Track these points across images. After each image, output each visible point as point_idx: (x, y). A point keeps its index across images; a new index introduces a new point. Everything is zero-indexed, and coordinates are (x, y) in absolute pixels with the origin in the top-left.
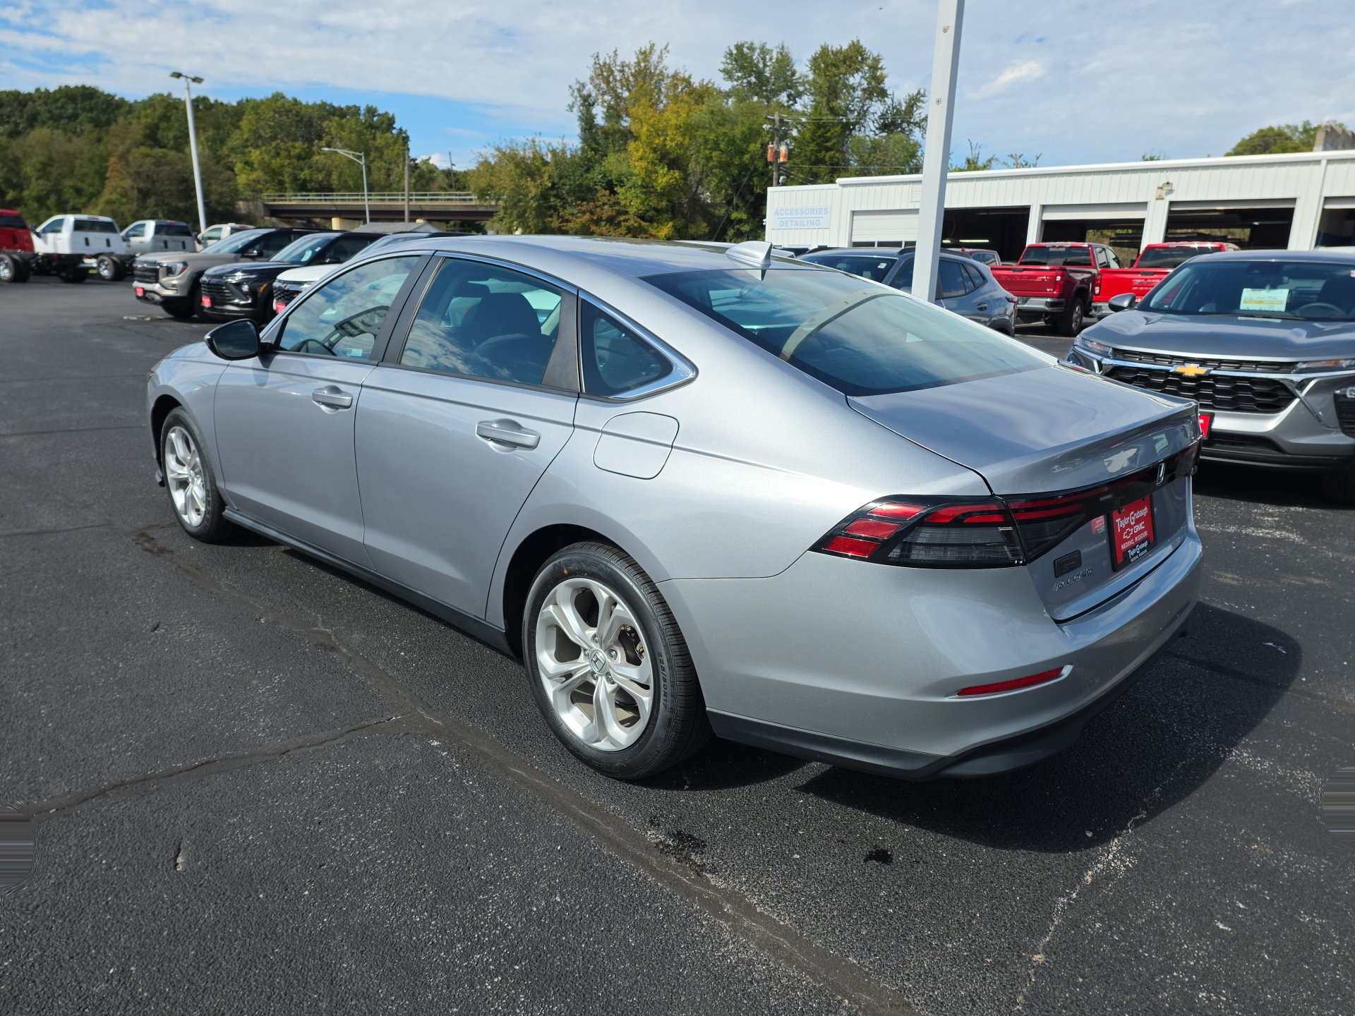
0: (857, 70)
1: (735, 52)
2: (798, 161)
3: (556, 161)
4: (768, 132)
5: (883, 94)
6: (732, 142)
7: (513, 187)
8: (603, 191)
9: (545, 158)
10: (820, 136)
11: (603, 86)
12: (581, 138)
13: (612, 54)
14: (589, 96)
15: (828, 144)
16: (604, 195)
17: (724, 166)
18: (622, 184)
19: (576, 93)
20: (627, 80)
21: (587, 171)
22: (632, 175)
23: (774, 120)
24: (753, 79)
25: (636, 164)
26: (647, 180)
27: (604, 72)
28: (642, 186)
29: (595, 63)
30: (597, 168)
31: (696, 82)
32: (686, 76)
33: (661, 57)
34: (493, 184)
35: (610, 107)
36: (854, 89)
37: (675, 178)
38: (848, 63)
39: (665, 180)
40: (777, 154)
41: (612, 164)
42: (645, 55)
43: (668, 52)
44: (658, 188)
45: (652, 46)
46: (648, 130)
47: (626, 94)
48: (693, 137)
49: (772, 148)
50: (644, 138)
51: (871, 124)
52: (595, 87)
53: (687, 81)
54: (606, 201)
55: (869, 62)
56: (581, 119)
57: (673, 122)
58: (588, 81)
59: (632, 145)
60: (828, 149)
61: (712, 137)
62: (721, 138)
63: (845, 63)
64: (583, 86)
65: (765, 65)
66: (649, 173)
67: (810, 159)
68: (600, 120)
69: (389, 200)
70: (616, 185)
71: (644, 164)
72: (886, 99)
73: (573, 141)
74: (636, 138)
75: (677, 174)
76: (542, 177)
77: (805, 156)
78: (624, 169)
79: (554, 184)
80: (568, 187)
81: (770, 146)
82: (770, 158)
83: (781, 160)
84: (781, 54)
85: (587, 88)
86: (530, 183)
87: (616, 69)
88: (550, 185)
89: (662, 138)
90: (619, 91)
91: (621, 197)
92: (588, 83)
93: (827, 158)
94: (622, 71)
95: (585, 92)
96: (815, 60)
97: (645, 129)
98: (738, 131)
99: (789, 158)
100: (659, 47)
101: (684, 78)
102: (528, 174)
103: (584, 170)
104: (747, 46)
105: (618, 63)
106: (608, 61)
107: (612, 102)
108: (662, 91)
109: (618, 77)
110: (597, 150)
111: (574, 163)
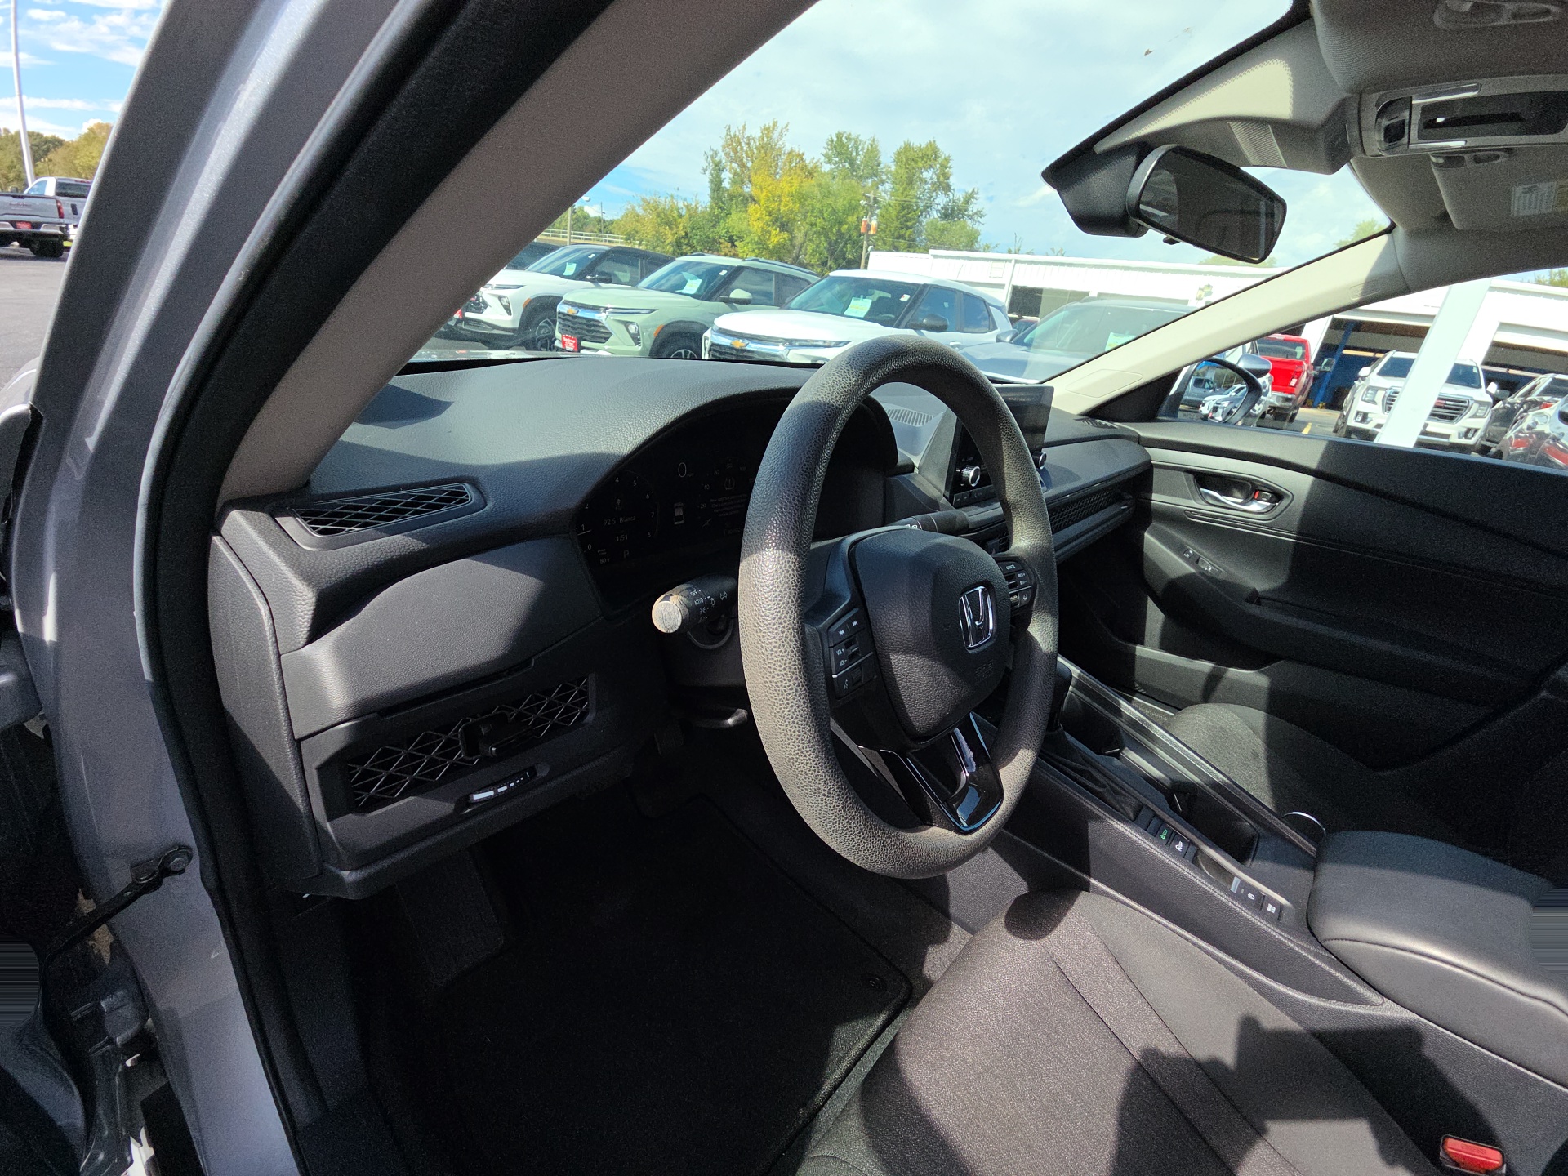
0: (931, 167)
1: (835, 139)
2: (883, 235)
3: (690, 215)
4: (864, 207)
5: (947, 188)
6: (834, 212)
7: (654, 233)
8: (726, 243)
9: (680, 211)
10: (903, 217)
11: (732, 154)
12: (711, 197)
13: (741, 128)
14: (720, 162)
15: (909, 223)
16: (727, 247)
17: (824, 232)
18: (741, 238)
19: (709, 159)
20: (752, 151)
21: (714, 226)
22: (750, 232)
23: (869, 197)
24: (847, 165)
25: (755, 223)
26: (762, 238)
27: (734, 143)
28: (758, 243)
29: (727, 134)
30: (722, 223)
31: (807, 159)
32: (801, 153)
33: (781, 135)
34: (638, 229)
35: (736, 174)
36: (926, 183)
37: (784, 238)
38: (925, 159)
39: (776, 239)
40: (868, 227)
41: (735, 222)
42: (768, 131)
43: (787, 130)
44: (771, 246)
45: (775, 124)
46: (767, 196)
47: (749, 164)
48: (802, 205)
49: (866, 222)
50: (762, 202)
51: (935, 212)
52: (726, 154)
53: (801, 157)
54: (727, 252)
55: (940, 160)
56: (711, 181)
57: (786, 190)
58: (720, 149)
59: (752, 207)
60: (908, 228)
61: (818, 206)
62: (825, 209)
63: (922, 159)
64: (716, 153)
65: (858, 154)
66: (765, 232)
67: (893, 235)
68: (726, 184)
69: (553, 236)
70: (736, 241)
71: (761, 224)
72: (949, 193)
73: (703, 198)
74: (755, 202)
75: (786, 235)
76: (677, 227)
77: (890, 231)
78: (744, 227)
79: (687, 234)
80: (698, 237)
81: (864, 219)
82: (862, 229)
83: (872, 232)
84: (872, 146)
85: (719, 155)
86: (668, 232)
87: (744, 142)
88: (684, 234)
89: (777, 203)
90: (745, 160)
91: (739, 250)
92: (720, 151)
93: (907, 235)
94: (748, 144)
95: (717, 159)
96: (899, 153)
97: (764, 194)
98: (840, 204)
99: (877, 232)
100: (781, 125)
101: (798, 155)
102: (666, 223)
103: (712, 224)
104: (845, 135)
105: (746, 136)
106: (737, 134)
107: (738, 170)
108: (779, 164)
109: (745, 149)
110: (723, 209)
111: (704, 218)
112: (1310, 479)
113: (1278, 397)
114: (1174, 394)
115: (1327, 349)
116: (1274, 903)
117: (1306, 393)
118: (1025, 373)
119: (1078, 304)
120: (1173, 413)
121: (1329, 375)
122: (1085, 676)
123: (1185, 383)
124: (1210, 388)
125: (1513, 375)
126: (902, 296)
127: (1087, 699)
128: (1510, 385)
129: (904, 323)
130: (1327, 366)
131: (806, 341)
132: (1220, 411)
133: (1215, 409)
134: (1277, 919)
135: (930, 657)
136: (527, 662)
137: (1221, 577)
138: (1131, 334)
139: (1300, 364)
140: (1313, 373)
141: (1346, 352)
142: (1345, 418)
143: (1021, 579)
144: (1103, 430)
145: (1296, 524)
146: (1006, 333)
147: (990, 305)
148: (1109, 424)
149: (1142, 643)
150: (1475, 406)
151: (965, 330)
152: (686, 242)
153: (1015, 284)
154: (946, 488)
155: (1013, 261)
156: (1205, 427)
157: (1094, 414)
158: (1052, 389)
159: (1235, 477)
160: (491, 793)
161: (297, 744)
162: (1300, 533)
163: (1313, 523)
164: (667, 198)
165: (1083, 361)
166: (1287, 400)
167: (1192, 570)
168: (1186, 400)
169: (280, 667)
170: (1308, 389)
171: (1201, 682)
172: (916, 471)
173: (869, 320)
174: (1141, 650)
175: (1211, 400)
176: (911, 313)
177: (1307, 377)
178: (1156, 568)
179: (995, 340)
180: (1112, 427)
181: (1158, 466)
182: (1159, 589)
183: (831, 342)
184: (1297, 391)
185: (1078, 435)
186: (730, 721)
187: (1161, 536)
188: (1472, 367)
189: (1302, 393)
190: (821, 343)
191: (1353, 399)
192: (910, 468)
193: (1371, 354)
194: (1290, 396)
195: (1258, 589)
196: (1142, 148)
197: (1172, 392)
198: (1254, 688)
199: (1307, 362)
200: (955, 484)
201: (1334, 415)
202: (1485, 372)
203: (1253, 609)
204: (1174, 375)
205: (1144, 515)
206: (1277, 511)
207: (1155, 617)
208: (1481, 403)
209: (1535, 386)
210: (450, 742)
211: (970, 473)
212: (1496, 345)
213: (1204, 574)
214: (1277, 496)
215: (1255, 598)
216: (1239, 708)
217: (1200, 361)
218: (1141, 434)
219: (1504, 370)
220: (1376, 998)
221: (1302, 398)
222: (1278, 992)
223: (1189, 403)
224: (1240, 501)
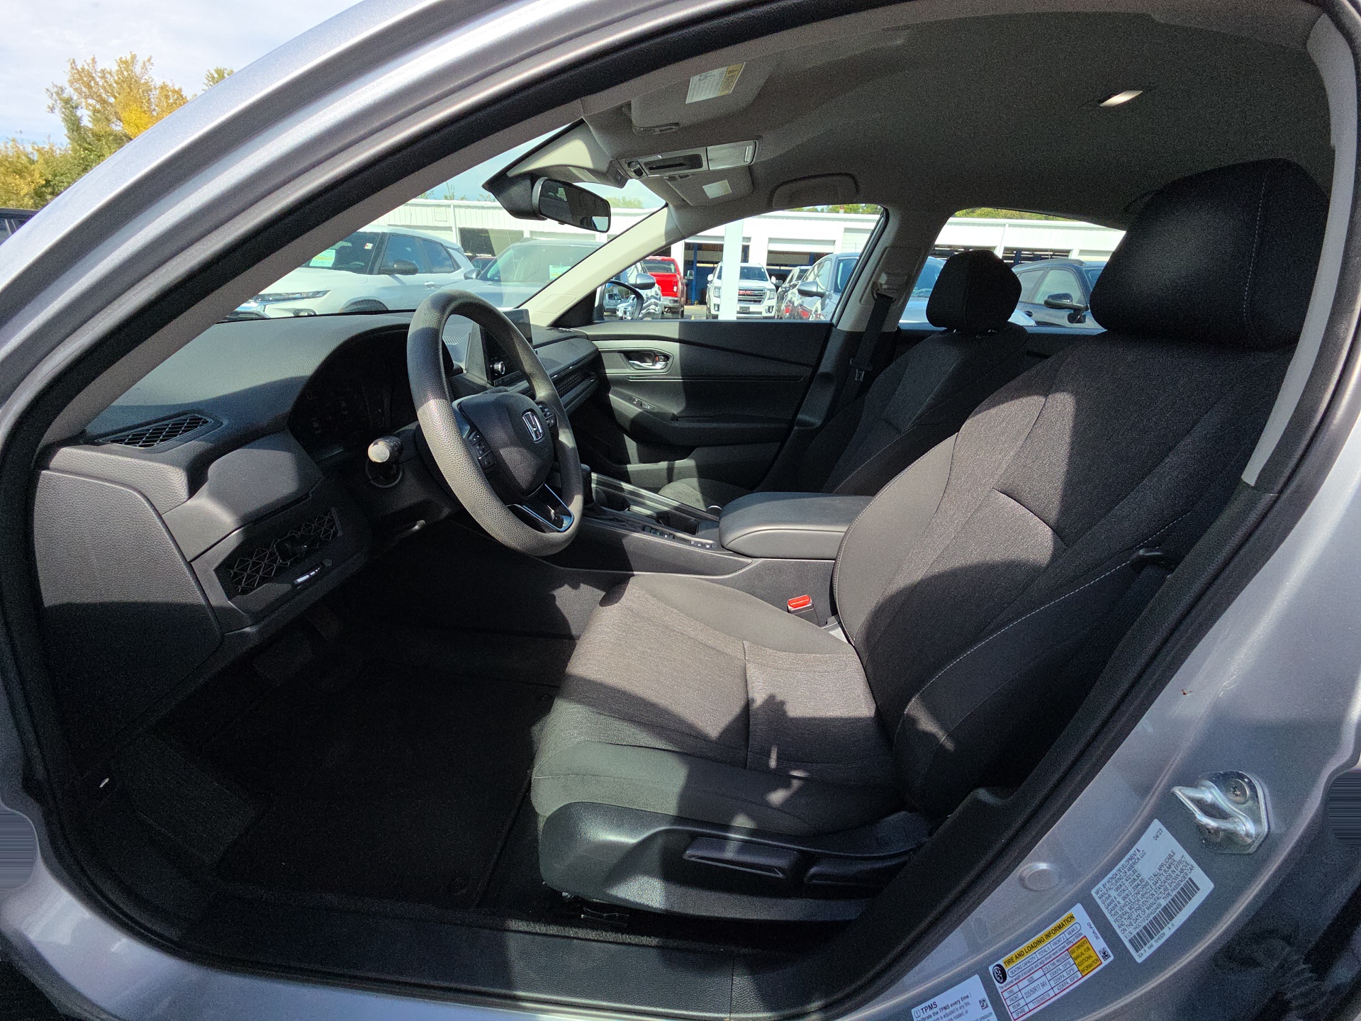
1: (216, 76)
3: (44, 159)
9: (31, 156)
11: (84, 90)
12: (69, 138)
13: (90, 61)
14: (71, 99)
19: (55, 96)
20: (111, 85)
27: (84, 78)
29: (73, 68)
33: (144, 68)
35: (95, 111)
42: (126, 64)
43: (151, 64)
45: (134, 57)
47: (112, 100)
52: (76, 90)
53: (178, 92)
56: (65, 120)
58: (66, 85)
64: (62, 90)
68: (86, 122)
73: (59, 140)
76: (32, 175)
79: (48, 182)
85: (67, 91)
86: (19, 181)
87: (97, 76)
88: (44, 182)
90: (104, 95)
92: (68, 87)
94: (103, 77)
95: (65, 96)
100: (141, 59)
101: (174, 92)
102: (15, 172)
103: (80, 169)
104: (226, 72)
105: (99, 70)
106: (86, 67)
107: (98, 106)
108: (152, 100)
109: (101, 83)
110: (91, 151)
111: (67, 162)
112: (678, 344)
113: (670, 300)
114: (599, 305)
115: (689, 264)
116: (708, 544)
117: (685, 296)
118: (504, 303)
119: (519, 244)
120: (601, 318)
121: (694, 283)
122: (600, 476)
123: (602, 298)
124: (618, 299)
125: (783, 270)
126: (365, 245)
127: (606, 489)
128: (782, 276)
129: (376, 268)
130: (691, 275)
131: (280, 295)
132: (628, 313)
133: (625, 313)
134: (711, 548)
135: (519, 446)
136: (307, 495)
137: (656, 411)
138: (565, 265)
139: (675, 276)
140: (685, 281)
141: (698, 265)
142: (709, 309)
143: (548, 412)
144: (565, 334)
145: (679, 370)
146: (472, 272)
147: (447, 247)
148: (567, 330)
149: (630, 463)
150: (768, 292)
151: (434, 270)
152: (50, 190)
153: (461, 227)
154: (488, 379)
155: (452, 206)
156: (621, 323)
157: (557, 324)
158: (526, 311)
159: (645, 351)
160: (307, 577)
161: (189, 564)
162: (684, 375)
163: (687, 369)
164: (6, 143)
165: (540, 289)
166: (676, 301)
167: (640, 410)
168: (607, 309)
169: (163, 522)
170: (685, 293)
171: (665, 474)
172: (465, 372)
173: (340, 269)
174: (630, 467)
175: (621, 307)
176: (379, 260)
177: (682, 284)
178: (621, 414)
179: (463, 278)
180: (570, 332)
181: (604, 352)
182: (627, 426)
183: (308, 293)
184: (679, 294)
185: (551, 339)
186: (417, 527)
187: (617, 394)
188: (760, 268)
189: (682, 296)
190: (297, 296)
191: (709, 296)
192: (460, 370)
193: (711, 265)
194: (676, 299)
195: (675, 413)
196: (533, 176)
197: (596, 304)
198: (688, 468)
199: (679, 274)
200: (492, 375)
201: (704, 308)
202: (767, 270)
203: (676, 424)
204: (593, 294)
205: (605, 384)
206: (669, 366)
207: (631, 446)
208: (770, 290)
209: (792, 276)
210: (272, 554)
211: (498, 366)
212: (770, 252)
213: (647, 411)
214: (667, 357)
215: (675, 418)
216: (684, 480)
217: (605, 282)
218: (588, 333)
219: (778, 268)
220: (749, 560)
221: (683, 299)
222: (719, 579)
223: (608, 310)
224: (651, 364)
